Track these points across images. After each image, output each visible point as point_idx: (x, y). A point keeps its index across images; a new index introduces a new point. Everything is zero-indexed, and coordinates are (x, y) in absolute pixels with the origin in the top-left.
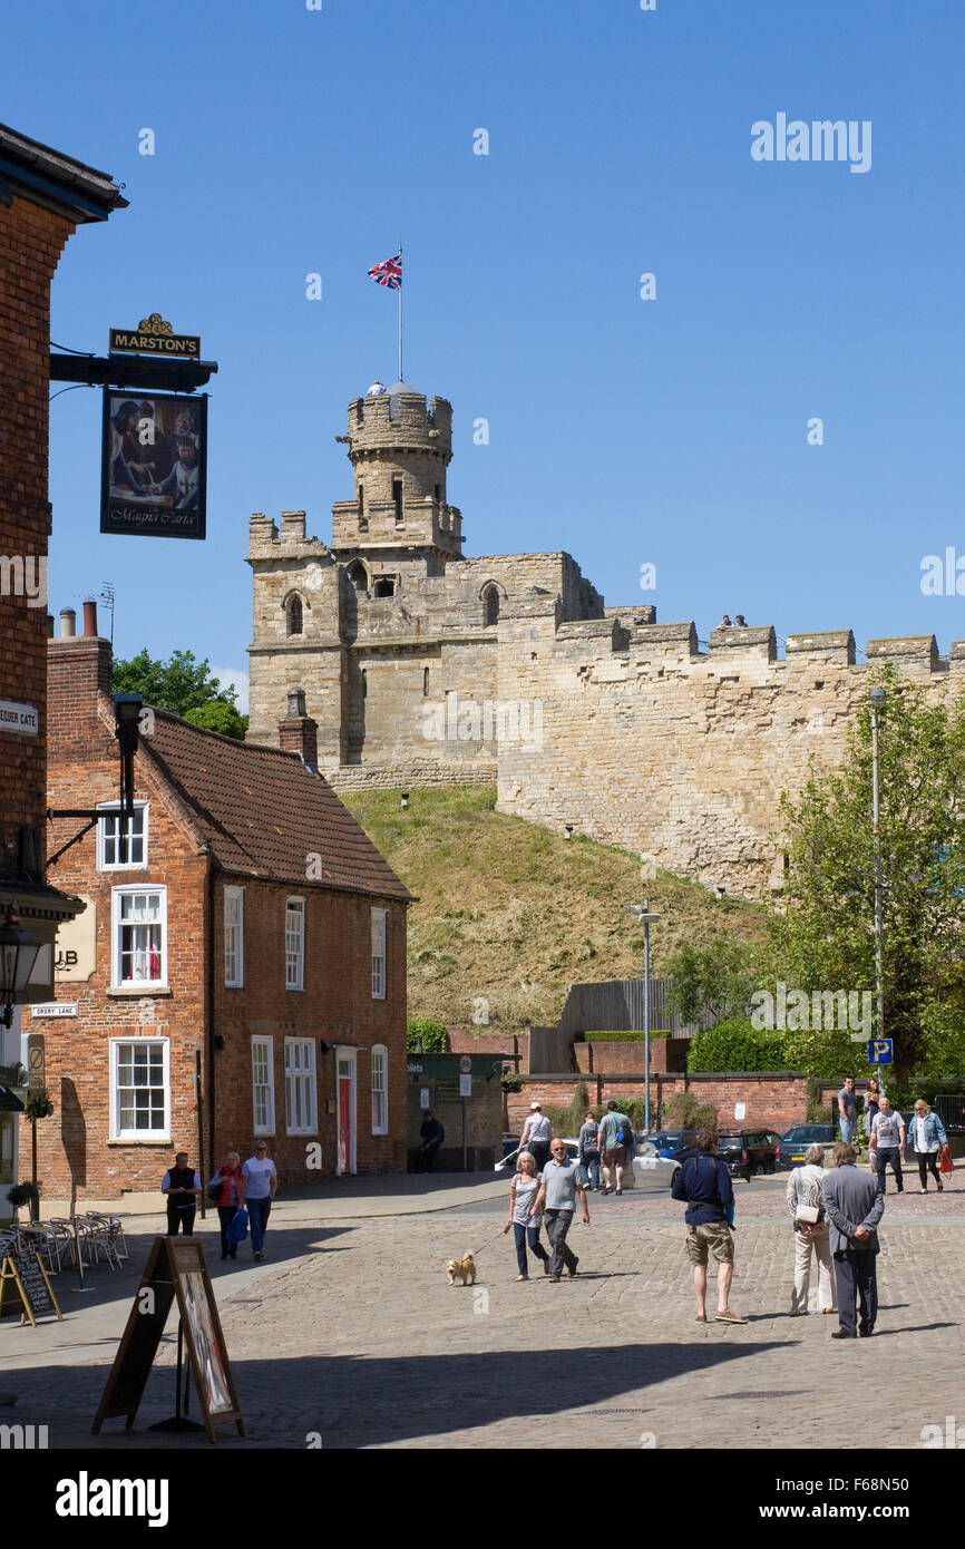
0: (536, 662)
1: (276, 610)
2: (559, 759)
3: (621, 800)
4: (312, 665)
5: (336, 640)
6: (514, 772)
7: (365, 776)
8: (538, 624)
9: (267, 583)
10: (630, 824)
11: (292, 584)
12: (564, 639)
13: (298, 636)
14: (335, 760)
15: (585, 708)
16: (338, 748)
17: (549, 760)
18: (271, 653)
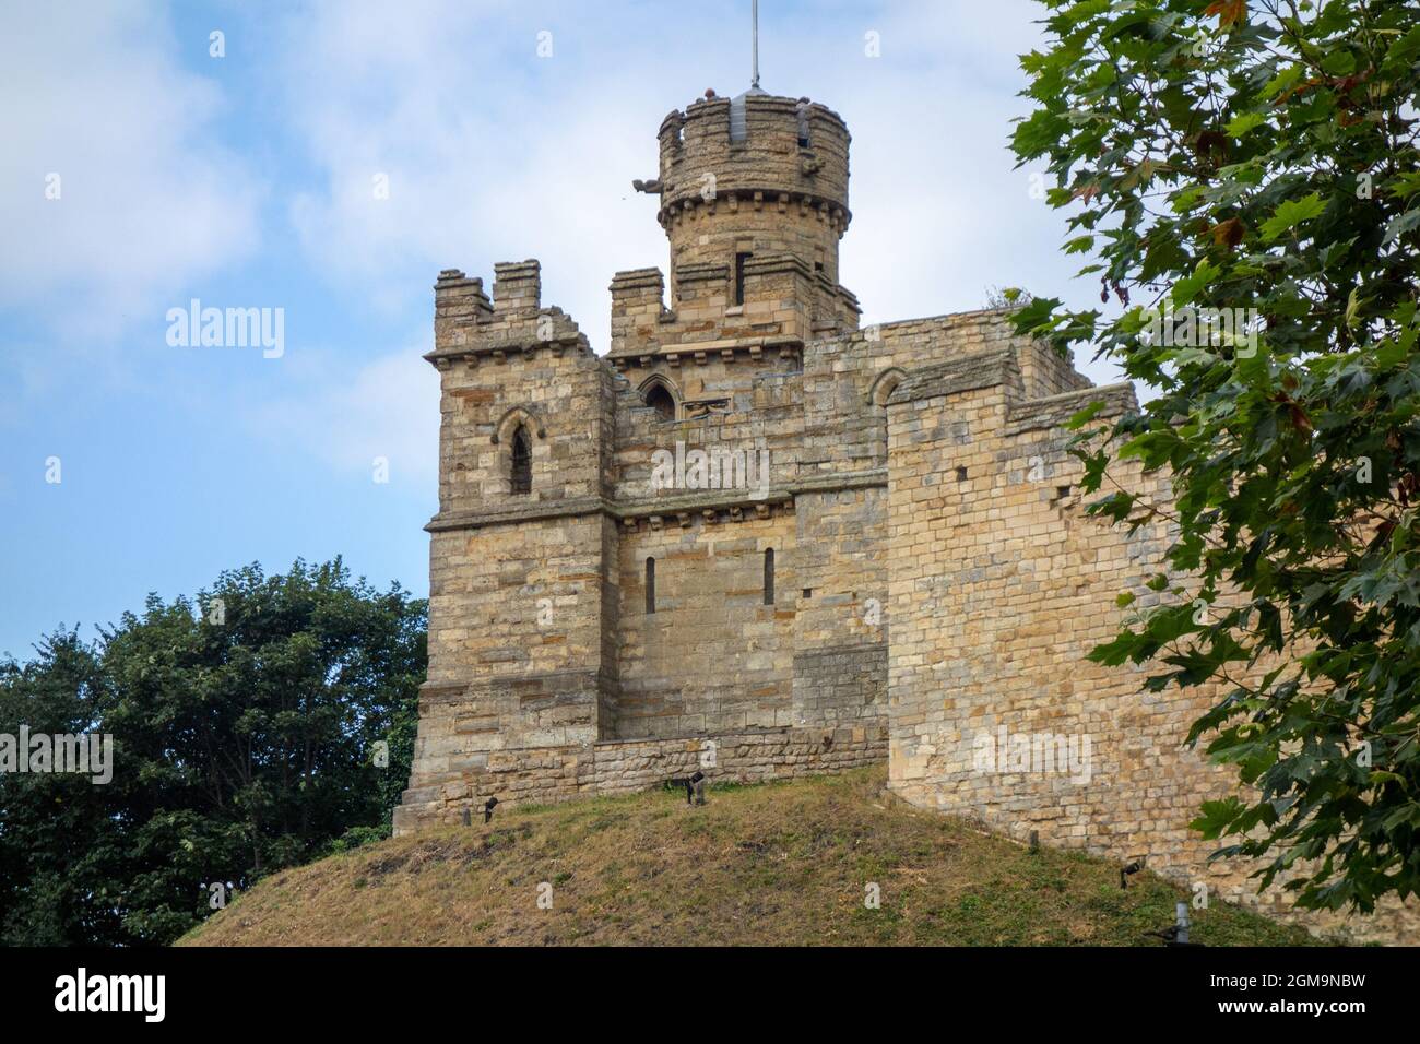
0: (965, 486)
1: (482, 449)
2: (1013, 685)
3: (1148, 762)
4: (548, 552)
5: (594, 499)
6: (923, 714)
7: (645, 761)
8: (970, 406)
9: (466, 401)
10: (1166, 812)
11: (514, 398)
12: (1022, 432)
13: (522, 497)
14: (590, 733)
15: (1069, 571)
16: (595, 709)
17: (993, 687)
18: (470, 533)
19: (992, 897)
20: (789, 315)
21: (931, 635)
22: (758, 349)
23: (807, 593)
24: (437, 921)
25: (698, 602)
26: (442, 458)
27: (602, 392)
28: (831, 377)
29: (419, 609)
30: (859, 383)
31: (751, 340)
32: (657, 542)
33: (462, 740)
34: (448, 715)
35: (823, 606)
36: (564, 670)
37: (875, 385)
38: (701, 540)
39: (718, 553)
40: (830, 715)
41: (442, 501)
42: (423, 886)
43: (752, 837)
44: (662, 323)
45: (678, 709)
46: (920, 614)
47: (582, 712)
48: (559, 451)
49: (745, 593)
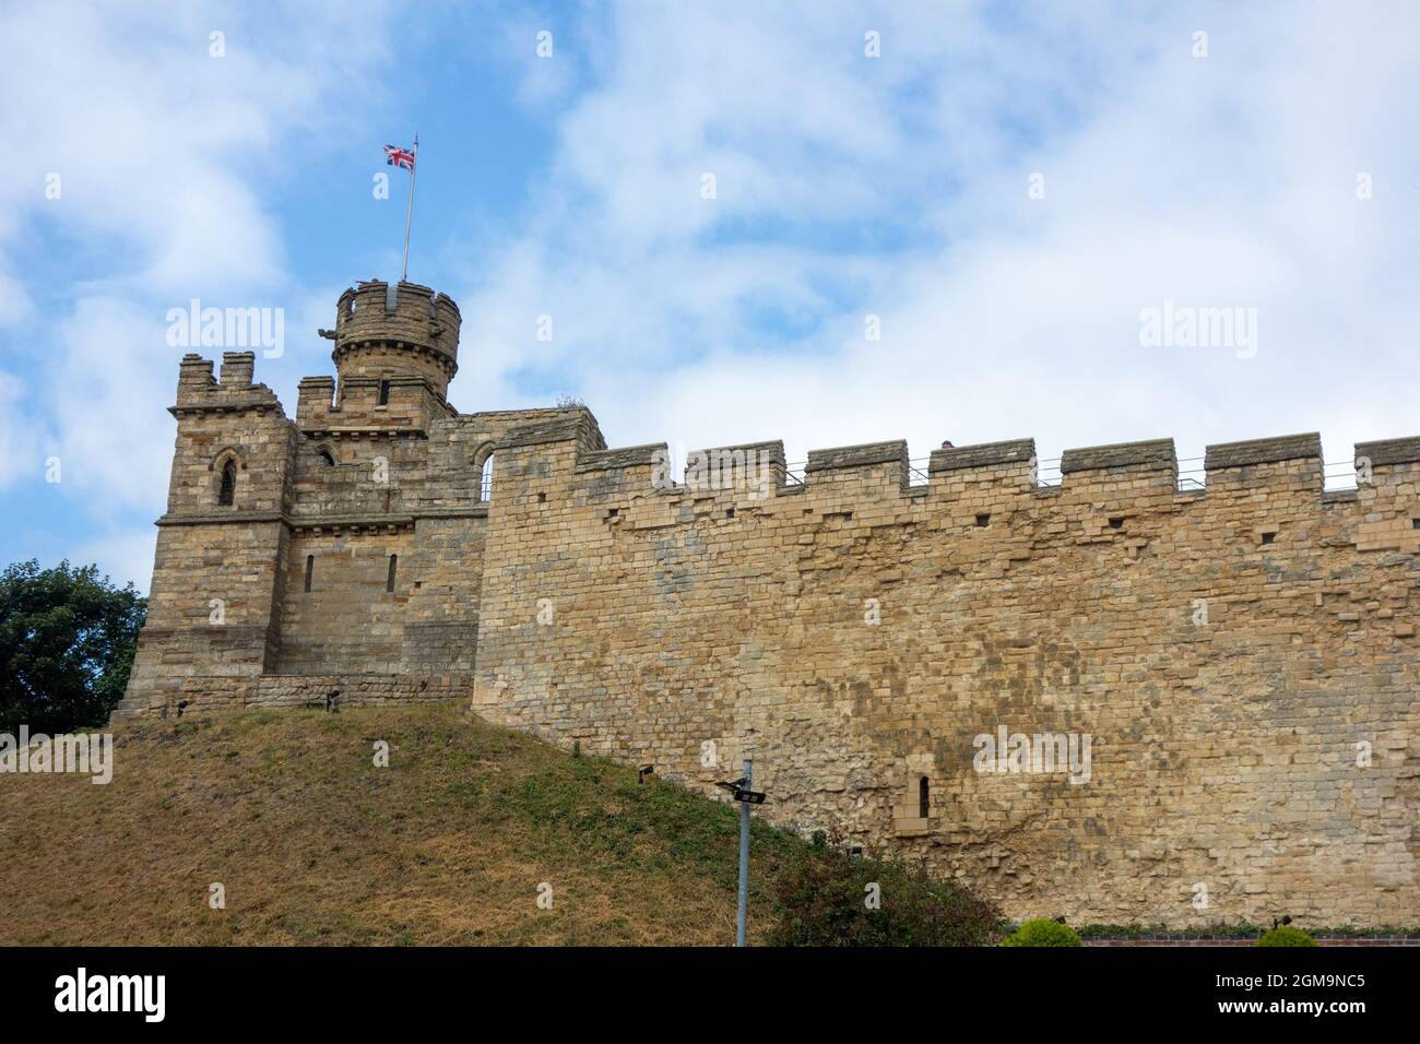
0: (544, 506)
1: (202, 474)
2: (567, 642)
3: (660, 700)
4: (240, 545)
5: (277, 512)
6: (500, 661)
7: (294, 690)
8: (552, 453)
9: (194, 441)
10: (671, 735)
11: (227, 441)
12: (587, 472)
13: (226, 508)
14: (257, 669)
15: (613, 567)
16: (262, 652)
17: (553, 644)
18: (187, 528)
19: (548, 784)
20: (417, 413)
21: (513, 605)
22: (394, 433)
23: (418, 585)
24: (134, 780)
25: (340, 587)
26: (173, 477)
27: (289, 442)
28: (447, 444)
29: (143, 604)
30: (466, 449)
31: (390, 428)
32: (317, 545)
33: (166, 668)
34: (157, 650)
35: (428, 594)
36: (243, 625)
37: (477, 451)
38: (347, 546)
39: (358, 556)
40: (426, 667)
41: (169, 506)
42: (127, 757)
43: (374, 734)
44: (331, 412)
45: (320, 658)
46: (505, 591)
47: (253, 654)
48: (255, 478)
49: (376, 584)
